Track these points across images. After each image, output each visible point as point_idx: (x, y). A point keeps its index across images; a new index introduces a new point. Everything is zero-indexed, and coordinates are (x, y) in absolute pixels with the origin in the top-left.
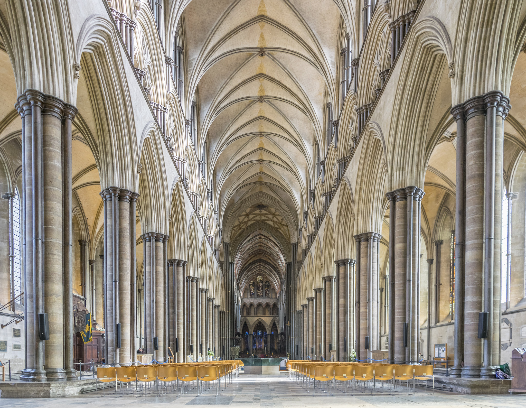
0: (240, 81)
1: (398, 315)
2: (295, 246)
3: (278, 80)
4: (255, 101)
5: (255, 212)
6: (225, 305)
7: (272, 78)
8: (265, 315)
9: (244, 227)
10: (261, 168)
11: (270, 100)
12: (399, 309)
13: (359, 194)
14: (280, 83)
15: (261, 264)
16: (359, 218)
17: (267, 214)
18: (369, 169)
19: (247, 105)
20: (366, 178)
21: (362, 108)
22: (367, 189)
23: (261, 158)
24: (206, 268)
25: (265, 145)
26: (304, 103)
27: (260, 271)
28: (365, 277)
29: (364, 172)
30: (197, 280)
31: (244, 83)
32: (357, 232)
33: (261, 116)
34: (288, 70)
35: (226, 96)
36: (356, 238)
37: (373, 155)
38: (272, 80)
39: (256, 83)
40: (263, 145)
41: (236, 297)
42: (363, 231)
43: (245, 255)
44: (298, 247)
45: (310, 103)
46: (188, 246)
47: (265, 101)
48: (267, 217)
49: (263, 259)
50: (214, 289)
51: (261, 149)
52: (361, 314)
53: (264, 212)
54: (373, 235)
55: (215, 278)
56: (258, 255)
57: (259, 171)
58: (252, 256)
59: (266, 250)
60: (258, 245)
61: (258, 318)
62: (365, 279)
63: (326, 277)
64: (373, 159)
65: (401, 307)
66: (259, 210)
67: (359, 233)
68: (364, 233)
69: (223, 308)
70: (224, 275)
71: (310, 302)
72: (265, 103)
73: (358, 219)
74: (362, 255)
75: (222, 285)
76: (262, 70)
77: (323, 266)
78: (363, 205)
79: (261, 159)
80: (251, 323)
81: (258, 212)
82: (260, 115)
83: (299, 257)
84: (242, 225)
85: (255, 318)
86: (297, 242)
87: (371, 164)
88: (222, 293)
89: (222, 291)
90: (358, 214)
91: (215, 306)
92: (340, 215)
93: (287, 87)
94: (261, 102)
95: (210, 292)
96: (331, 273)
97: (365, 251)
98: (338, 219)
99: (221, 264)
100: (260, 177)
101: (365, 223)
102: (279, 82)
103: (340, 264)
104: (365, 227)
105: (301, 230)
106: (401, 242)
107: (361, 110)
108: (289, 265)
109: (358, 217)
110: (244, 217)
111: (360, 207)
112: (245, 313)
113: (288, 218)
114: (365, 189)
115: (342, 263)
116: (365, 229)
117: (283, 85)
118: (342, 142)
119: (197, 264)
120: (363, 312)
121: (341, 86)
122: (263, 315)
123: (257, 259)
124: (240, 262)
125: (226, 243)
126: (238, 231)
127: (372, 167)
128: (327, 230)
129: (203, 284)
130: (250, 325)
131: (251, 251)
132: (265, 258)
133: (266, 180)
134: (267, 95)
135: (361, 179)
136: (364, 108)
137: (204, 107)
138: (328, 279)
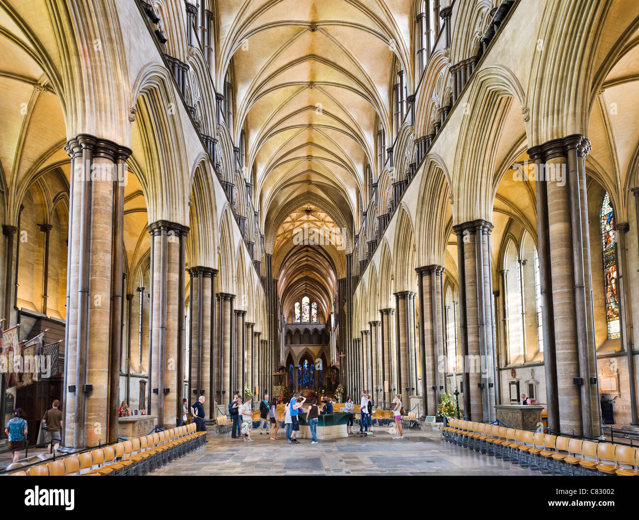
0: (286, 62)
1: (563, 349)
2: (350, 257)
3: (333, 61)
4: (303, 87)
5: (301, 218)
6: (267, 332)
7: (325, 59)
8: (312, 344)
9: (289, 236)
10: (310, 166)
11: (322, 86)
12: (564, 337)
13: (461, 169)
14: (336, 64)
15: (308, 282)
16: (461, 199)
17: (316, 221)
18: (476, 134)
19: (294, 92)
20: (472, 146)
21: (458, 64)
22: (472, 160)
23: (309, 154)
24: (244, 283)
25: (315, 140)
26: (365, 86)
27: (306, 291)
28: (474, 287)
29: (469, 138)
30: (232, 297)
31: (291, 64)
32: (458, 221)
33: (311, 106)
34: (346, 48)
35: (269, 77)
36: (457, 229)
37: (483, 115)
38: (326, 61)
39: (306, 65)
40: (313, 139)
41: (280, 322)
42: (467, 218)
43: (290, 271)
44: (354, 259)
45: (373, 85)
46: (219, 248)
47: (316, 88)
48: (315, 224)
49: (310, 276)
50: (254, 312)
51: (310, 143)
52: (469, 344)
53: (311, 218)
54: (483, 224)
55: (255, 297)
56: (305, 272)
57: (307, 169)
58: (297, 274)
59: (313, 265)
60: (305, 259)
61: (304, 347)
62: (473, 290)
63: (399, 292)
64: (483, 120)
65: (569, 334)
66: (306, 216)
67: (461, 222)
68: (469, 221)
69: (265, 336)
70: (266, 294)
71: (373, 328)
72: (315, 89)
73: (458, 202)
74: (466, 255)
75: (263, 306)
76: (313, 50)
77: (394, 278)
78: (466, 181)
79: (310, 156)
80: (297, 354)
81: (305, 217)
82: (309, 104)
83: (355, 272)
84: (287, 233)
85: (302, 347)
86: (351, 252)
87: (480, 127)
88: (264, 317)
89: (264, 314)
90: (458, 194)
91: (256, 333)
92: (422, 204)
93: (344, 70)
94: (312, 88)
95: (249, 315)
96: (405, 287)
97: (471, 248)
98: (419, 210)
99: (262, 280)
100: (309, 176)
101: (471, 207)
102: (333, 63)
103: (423, 272)
104: (470, 213)
105: (357, 237)
106: (561, 221)
107: (457, 67)
108: (341, 283)
109: (458, 198)
110: (290, 223)
111: (462, 185)
112: (289, 341)
113: (341, 223)
114: (469, 160)
115: (426, 271)
116: (470, 216)
117: (339, 66)
118: (421, 119)
119: (233, 277)
120: (472, 342)
121: (417, 57)
122: (310, 344)
123: (303, 276)
124: (284, 280)
125: (269, 255)
126: (282, 241)
127: (480, 132)
128: (400, 229)
129: (240, 303)
130: (295, 355)
131: (296, 267)
132: (312, 275)
133: (315, 178)
134: (318, 80)
135: (464, 149)
136: (461, 64)
137: (241, 89)
138: (402, 296)
